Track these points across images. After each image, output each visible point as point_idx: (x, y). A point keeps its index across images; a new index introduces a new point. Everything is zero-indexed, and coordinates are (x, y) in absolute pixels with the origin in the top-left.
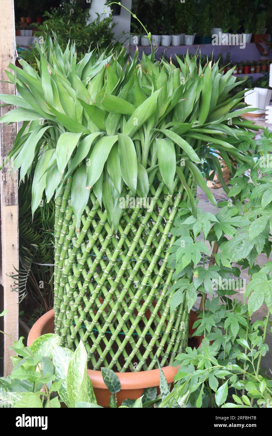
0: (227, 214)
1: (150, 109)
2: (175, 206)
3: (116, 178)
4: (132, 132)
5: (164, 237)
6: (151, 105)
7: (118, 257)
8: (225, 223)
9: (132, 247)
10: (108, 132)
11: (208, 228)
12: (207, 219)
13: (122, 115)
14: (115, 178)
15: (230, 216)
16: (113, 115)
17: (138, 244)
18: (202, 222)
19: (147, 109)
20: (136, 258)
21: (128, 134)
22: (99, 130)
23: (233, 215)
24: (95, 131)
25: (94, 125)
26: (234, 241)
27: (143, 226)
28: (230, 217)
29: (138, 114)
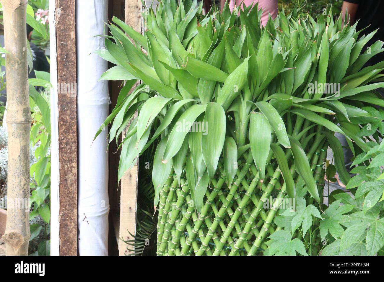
0: (338, 210)
1: (240, 78)
2: (283, 191)
3: (198, 154)
4: (225, 102)
5: (265, 227)
6: (241, 74)
7: (212, 240)
8: (334, 220)
9: (226, 231)
10: (201, 100)
11: (308, 225)
12: (310, 213)
13: (217, 83)
14: (196, 154)
15: (341, 212)
16: (204, 81)
17: (234, 229)
18: (304, 216)
19: (237, 78)
20: (231, 246)
21: (221, 104)
22: (192, 96)
23: (345, 212)
24: (187, 98)
25: (185, 90)
26: (334, 246)
27: (239, 210)
28: (341, 215)
29: (229, 83)
